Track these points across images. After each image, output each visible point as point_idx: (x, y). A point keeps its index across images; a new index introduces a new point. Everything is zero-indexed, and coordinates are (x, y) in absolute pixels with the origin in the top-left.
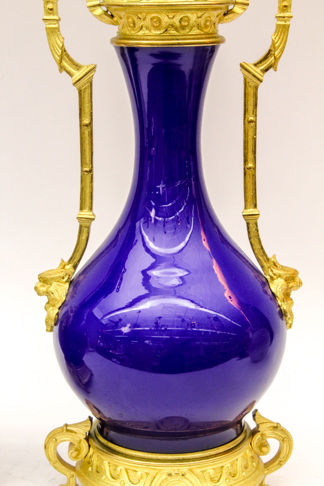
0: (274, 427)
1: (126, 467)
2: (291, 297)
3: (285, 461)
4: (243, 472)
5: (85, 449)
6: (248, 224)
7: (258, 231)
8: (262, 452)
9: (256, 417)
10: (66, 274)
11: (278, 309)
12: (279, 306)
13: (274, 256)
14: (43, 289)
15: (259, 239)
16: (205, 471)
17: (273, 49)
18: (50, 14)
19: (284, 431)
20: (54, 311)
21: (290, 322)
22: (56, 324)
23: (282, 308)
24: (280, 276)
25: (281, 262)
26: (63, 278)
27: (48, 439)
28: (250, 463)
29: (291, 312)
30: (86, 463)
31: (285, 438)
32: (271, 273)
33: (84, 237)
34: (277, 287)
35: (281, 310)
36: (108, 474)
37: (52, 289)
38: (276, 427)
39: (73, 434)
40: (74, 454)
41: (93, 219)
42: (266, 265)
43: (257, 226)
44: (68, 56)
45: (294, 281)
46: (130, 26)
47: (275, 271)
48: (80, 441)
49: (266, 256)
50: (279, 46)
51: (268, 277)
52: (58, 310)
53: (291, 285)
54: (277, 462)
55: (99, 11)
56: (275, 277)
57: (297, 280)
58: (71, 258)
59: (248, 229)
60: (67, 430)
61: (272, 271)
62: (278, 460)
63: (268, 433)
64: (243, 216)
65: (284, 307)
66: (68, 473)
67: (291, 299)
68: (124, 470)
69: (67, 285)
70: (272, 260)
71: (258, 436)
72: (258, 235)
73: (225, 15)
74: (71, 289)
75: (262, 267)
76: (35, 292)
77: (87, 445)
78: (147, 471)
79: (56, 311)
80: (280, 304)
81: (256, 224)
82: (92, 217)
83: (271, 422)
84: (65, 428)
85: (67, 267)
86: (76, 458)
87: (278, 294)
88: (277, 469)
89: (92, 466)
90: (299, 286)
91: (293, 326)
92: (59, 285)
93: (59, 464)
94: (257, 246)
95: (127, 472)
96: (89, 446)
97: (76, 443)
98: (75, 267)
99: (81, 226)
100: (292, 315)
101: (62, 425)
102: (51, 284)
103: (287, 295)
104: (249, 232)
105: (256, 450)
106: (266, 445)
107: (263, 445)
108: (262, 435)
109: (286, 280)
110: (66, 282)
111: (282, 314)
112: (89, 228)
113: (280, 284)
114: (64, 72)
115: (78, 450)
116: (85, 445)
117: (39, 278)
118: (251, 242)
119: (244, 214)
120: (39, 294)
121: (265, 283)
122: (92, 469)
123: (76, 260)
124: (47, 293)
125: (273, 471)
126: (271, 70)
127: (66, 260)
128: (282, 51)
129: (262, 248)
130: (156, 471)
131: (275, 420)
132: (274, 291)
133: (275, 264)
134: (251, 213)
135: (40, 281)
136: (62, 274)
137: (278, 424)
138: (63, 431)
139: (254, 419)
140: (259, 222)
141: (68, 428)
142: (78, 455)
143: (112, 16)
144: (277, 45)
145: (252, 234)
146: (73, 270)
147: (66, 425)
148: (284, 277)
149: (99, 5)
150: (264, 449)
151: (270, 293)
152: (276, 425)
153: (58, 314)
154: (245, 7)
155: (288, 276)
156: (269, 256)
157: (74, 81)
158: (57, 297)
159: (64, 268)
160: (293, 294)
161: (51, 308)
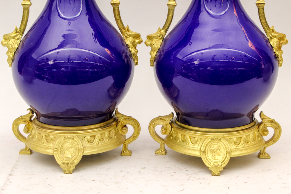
0: (271, 121)
1: (190, 135)
2: (282, 49)
3: (277, 140)
4: (252, 142)
5: (169, 129)
6: (259, 9)
7: (264, 13)
8: (264, 134)
9: (261, 115)
10: (161, 35)
11: (274, 54)
12: (274, 53)
13: (273, 27)
14: (149, 43)
15: (265, 17)
16: (231, 139)
19: (276, 123)
20: (154, 54)
21: (281, 62)
22: (155, 61)
23: (276, 54)
24: (275, 37)
25: (276, 30)
26: (159, 37)
27: (150, 123)
28: (257, 138)
29: (281, 57)
30: (170, 136)
31: (277, 127)
32: (270, 35)
33: (170, 16)
34: (274, 42)
35: (275, 55)
36: (180, 139)
37: (153, 42)
38: (272, 121)
39: (164, 121)
40: (164, 131)
41: (176, 6)
42: (268, 31)
43: (264, 10)
45: (283, 40)
47: (273, 34)
48: (167, 125)
49: (268, 26)
51: (269, 38)
52: (156, 53)
53: (281, 42)
54: (272, 141)
56: (273, 37)
57: (285, 40)
58: (164, 27)
59: (259, 11)
60: (160, 119)
61: (271, 34)
62: (273, 140)
63: (268, 124)
64: (256, 4)
65: (277, 53)
66: (160, 142)
67: (282, 50)
68: (188, 137)
69: (161, 40)
70: (272, 29)
71: (262, 126)
72: (264, 15)
74: (163, 42)
75: (266, 32)
76: (145, 45)
77: (170, 127)
78: (200, 137)
79: (155, 53)
80: (275, 51)
81: (263, 9)
82: (175, 4)
83: (270, 118)
84: (159, 118)
85: (162, 31)
86: (164, 133)
87: (274, 46)
88: (272, 144)
89: (172, 137)
90: (286, 43)
91: (282, 65)
92: (157, 40)
93: (156, 137)
94: (264, 21)
95: (190, 138)
96: (172, 127)
97: (165, 126)
98: (166, 31)
99: (169, 10)
100: (282, 59)
101: (158, 117)
102: (153, 40)
103: (279, 48)
104: (259, 13)
105: (261, 132)
106: (267, 131)
107: (265, 131)
108: (264, 125)
109: (279, 39)
110: (161, 39)
111: (276, 57)
112: (173, 10)
113: (275, 41)
115: (166, 130)
116: (169, 127)
117: (147, 37)
118: (260, 19)
119: (257, 3)
120: (147, 45)
121: (268, 41)
122: (172, 138)
123: (166, 28)
124: (151, 45)
125: (270, 145)
127: (161, 28)
129: (266, 22)
130: (205, 137)
131: (272, 118)
132: (272, 44)
133: (273, 31)
134: (260, 3)
135: (148, 39)
136: (159, 35)
137: (273, 119)
138: (158, 119)
139: (260, 117)
140: (265, 7)
141: (161, 118)
142: (166, 132)
145: (261, 15)
146: (165, 33)
147: (160, 116)
148: (278, 38)
150: (265, 133)
151: (270, 46)
152: (272, 120)
153: (156, 55)
155: (280, 37)
156: (270, 26)
158: (156, 46)
159: (160, 31)
160: (283, 48)
161: (153, 52)
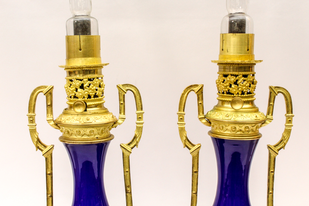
17: (284, 139)
18: (181, 121)
44: (188, 140)
46: (220, 129)
50: (286, 138)
55: (204, 121)
73: (263, 123)
114: (186, 148)
126: (282, 149)
128: (287, 141)
143: (210, 123)
144: (285, 138)
149: (205, 118)
154: (271, 120)
157: (191, 152)
